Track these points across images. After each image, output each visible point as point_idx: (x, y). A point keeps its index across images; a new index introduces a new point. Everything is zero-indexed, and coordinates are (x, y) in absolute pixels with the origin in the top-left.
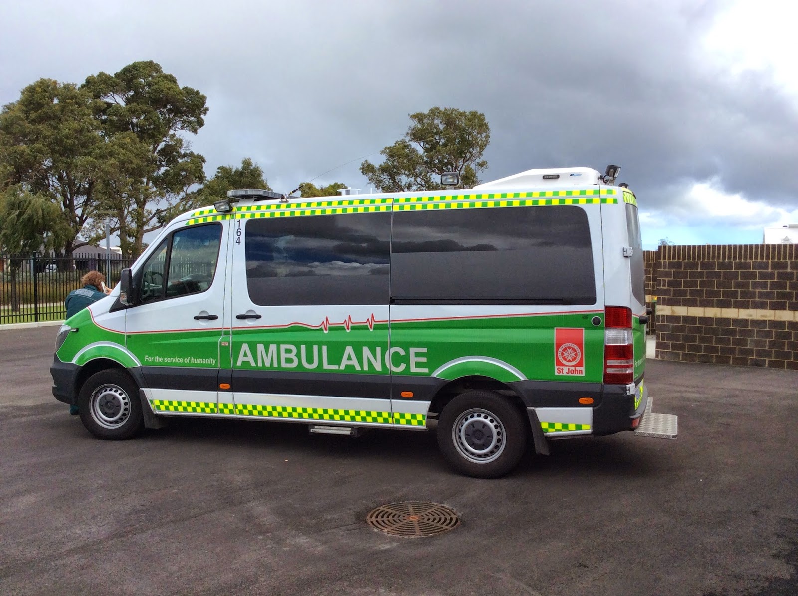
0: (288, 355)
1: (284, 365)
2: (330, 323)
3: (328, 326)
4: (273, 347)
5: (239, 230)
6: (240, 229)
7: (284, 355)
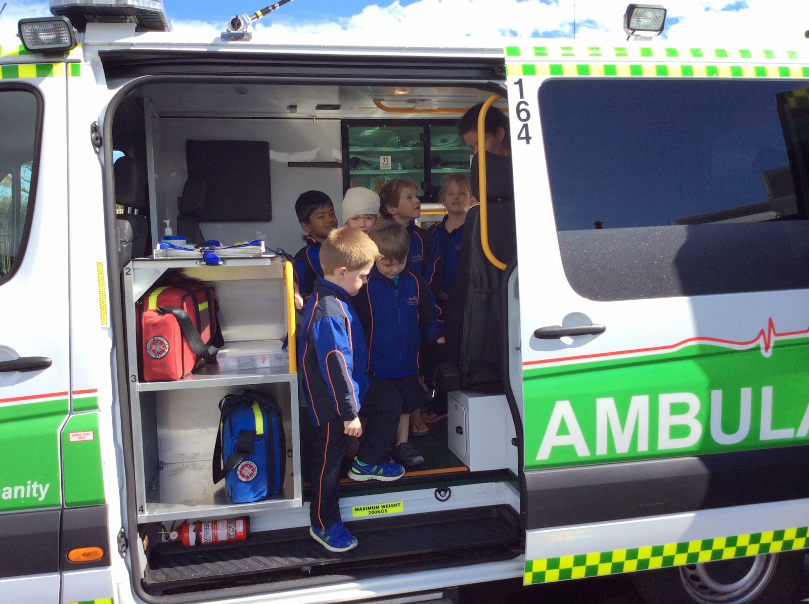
0: (679, 420)
1: (666, 443)
2: (777, 332)
3: (774, 339)
4: (639, 404)
5: (522, 106)
6: (526, 104)
7: (666, 420)
